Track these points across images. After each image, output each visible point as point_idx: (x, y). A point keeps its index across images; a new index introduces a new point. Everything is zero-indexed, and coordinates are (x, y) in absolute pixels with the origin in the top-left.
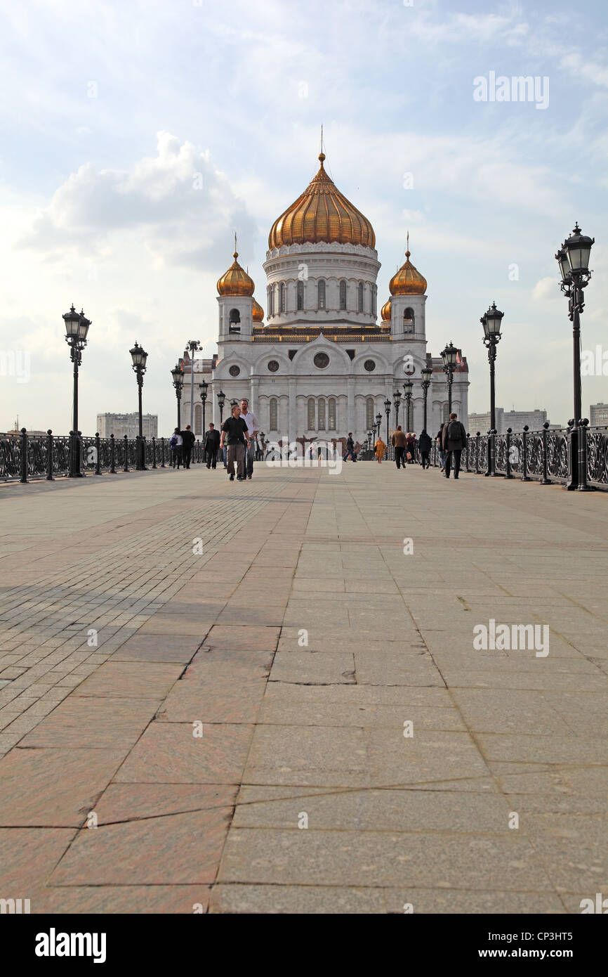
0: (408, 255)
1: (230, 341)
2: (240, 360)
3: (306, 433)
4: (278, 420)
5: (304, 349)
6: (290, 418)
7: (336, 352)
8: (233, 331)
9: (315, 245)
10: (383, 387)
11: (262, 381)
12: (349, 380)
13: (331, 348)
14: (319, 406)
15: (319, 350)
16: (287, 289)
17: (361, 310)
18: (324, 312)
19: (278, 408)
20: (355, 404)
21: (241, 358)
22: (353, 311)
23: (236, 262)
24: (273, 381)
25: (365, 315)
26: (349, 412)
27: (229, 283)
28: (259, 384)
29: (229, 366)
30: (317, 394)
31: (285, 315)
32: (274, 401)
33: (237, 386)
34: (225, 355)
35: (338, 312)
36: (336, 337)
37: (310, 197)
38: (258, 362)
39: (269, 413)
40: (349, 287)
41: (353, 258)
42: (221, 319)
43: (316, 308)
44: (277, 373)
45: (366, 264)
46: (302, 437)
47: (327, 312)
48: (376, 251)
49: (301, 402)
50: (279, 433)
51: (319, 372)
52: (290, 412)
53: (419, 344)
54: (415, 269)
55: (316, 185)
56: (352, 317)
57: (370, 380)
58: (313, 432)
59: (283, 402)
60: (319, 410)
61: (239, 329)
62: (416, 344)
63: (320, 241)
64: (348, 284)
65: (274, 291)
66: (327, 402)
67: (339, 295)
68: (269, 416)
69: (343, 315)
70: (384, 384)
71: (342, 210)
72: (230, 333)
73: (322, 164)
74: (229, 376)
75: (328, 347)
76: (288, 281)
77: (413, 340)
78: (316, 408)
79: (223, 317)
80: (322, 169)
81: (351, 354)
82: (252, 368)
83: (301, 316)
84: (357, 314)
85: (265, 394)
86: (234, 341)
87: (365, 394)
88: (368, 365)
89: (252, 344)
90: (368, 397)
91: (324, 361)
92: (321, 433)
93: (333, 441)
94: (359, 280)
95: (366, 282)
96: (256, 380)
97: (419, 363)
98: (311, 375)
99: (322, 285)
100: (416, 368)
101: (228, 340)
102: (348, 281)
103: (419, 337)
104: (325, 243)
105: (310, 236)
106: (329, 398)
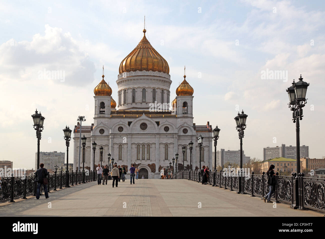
0: (185, 77)
1: (100, 117)
2: (105, 126)
3: (136, 161)
4: (122, 155)
5: (136, 121)
6: (128, 154)
7: (151, 122)
8: (101, 112)
9: (141, 72)
10: (173, 139)
11: (115, 137)
12: (157, 136)
14: (142, 148)
15: (142, 122)
16: (127, 92)
17: (162, 103)
18: (145, 103)
19: (123, 149)
20: (160, 147)
21: (105, 125)
23: (103, 79)
24: (120, 136)
26: (156, 151)
27: (100, 90)
28: (114, 138)
29: (99, 129)
30: (141, 143)
31: (126, 105)
32: (120, 146)
33: (103, 138)
34: (97, 124)
36: (150, 115)
37: (139, 49)
38: (113, 127)
39: (118, 151)
40: (157, 92)
42: (96, 107)
43: (141, 101)
44: (122, 133)
45: (165, 81)
46: (134, 163)
47: (147, 103)
48: (170, 75)
49: (134, 146)
50: (123, 161)
51: (142, 132)
52: (128, 151)
53: (190, 119)
54: (188, 84)
55: (142, 44)
58: (139, 161)
59: (125, 146)
60: (142, 150)
61: (104, 111)
62: (188, 119)
63: (143, 70)
64: (156, 90)
65: (121, 94)
66: (146, 146)
67: (152, 95)
68: (118, 153)
70: (173, 138)
71: (154, 55)
72: (100, 113)
73: (145, 34)
74: (99, 134)
75: (147, 120)
76: (128, 89)
77: (187, 117)
78: (141, 149)
79: (97, 105)
80: (145, 37)
81: (158, 123)
82: (110, 130)
83: (134, 105)
85: (116, 143)
86: (102, 117)
87: (164, 142)
88: (166, 129)
89: (111, 119)
90: (166, 144)
91: (145, 127)
92: (143, 161)
93: (149, 165)
94: (162, 88)
95: (165, 89)
96: (112, 136)
97: (190, 128)
98: (138, 134)
99: (144, 90)
100: (188, 130)
101: (99, 117)
102: (156, 89)
103: (190, 116)
104: (146, 71)
105: (138, 68)
106: (147, 144)
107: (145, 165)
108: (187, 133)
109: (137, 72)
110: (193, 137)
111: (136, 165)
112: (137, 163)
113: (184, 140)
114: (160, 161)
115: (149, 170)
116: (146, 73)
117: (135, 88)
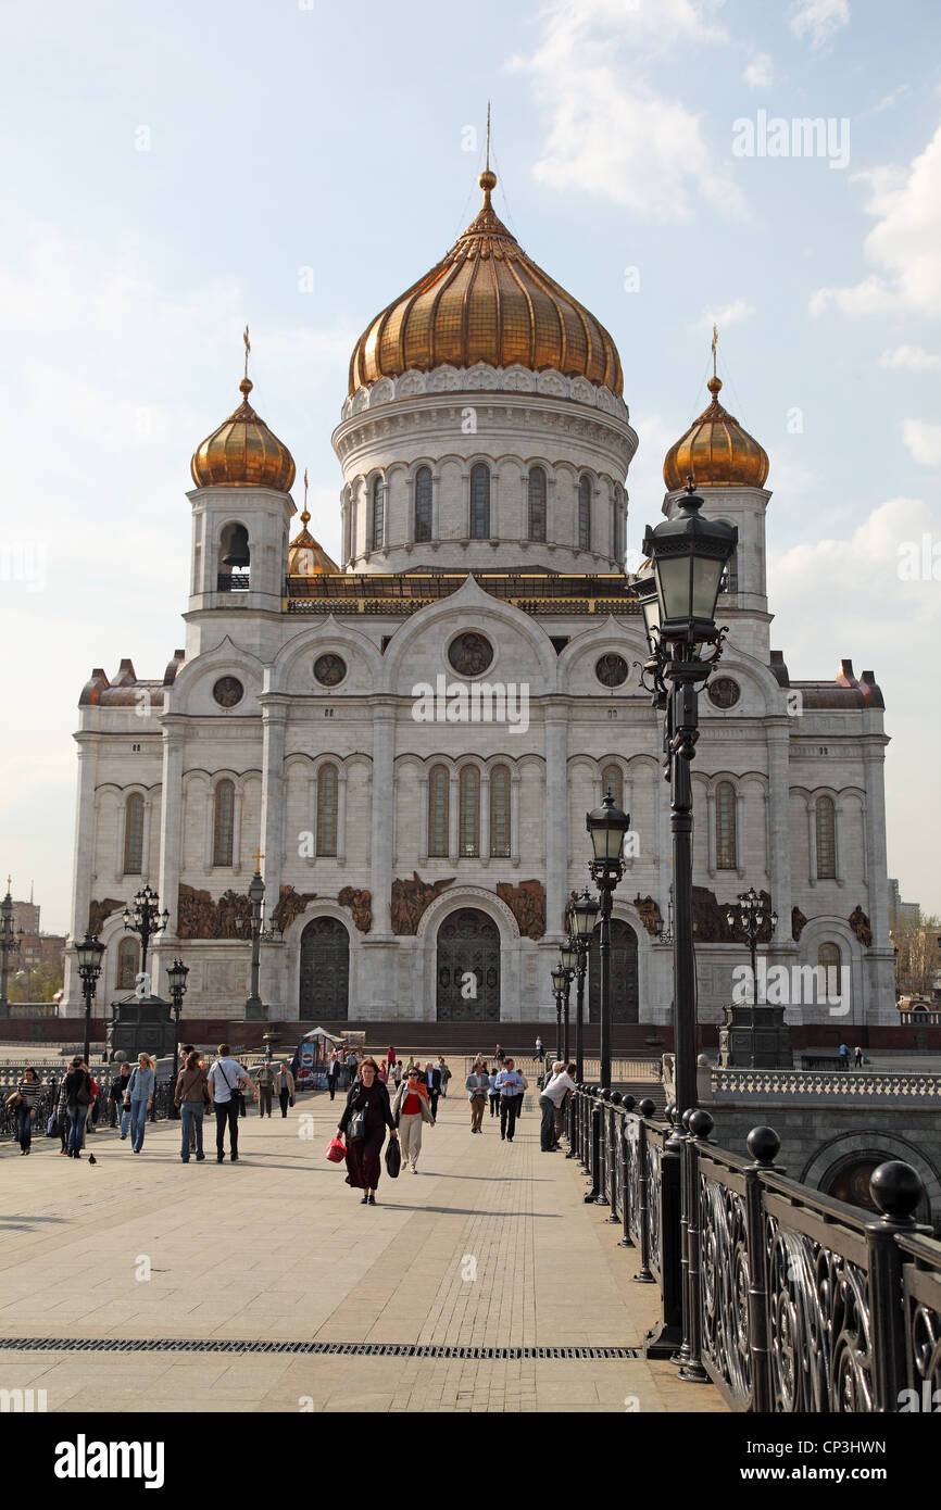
0: (715, 387)
1: (219, 609)
2: (245, 660)
3: (424, 866)
4: (340, 827)
5: (422, 620)
6: (376, 819)
7: (515, 629)
8: (225, 583)
9: (463, 371)
10: (651, 733)
11: (297, 713)
12: (550, 710)
14: (462, 787)
15: (462, 624)
16: (388, 488)
17: (586, 547)
18: (486, 546)
19: (341, 789)
20: (569, 782)
21: (246, 653)
22: (564, 547)
23: (246, 403)
24: (329, 712)
25: (596, 559)
26: (549, 803)
27: (222, 457)
28: (287, 722)
29: (212, 678)
30: (456, 750)
31: (381, 558)
32: (328, 773)
33: (234, 732)
34: (202, 645)
35: (525, 547)
37: (455, 265)
38: (284, 658)
39: (313, 802)
40: (553, 483)
41: (563, 408)
42: (198, 551)
43: (463, 533)
44: (338, 690)
45: (599, 427)
46: (410, 877)
47: (495, 545)
49: (410, 772)
50: (342, 865)
52: (376, 803)
53: (751, 621)
54: (736, 423)
55: (472, 240)
56: (563, 562)
57: (612, 711)
58: (443, 862)
59: (358, 773)
60: (462, 798)
61: (245, 579)
62: (743, 621)
63: (477, 361)
64: (550, 474)
65: (356, 500)
66: (485, 775)
67: (525, 501)
68: (311, 815)
69: (537, 555)
70: (654, 722)
71: (536, 292)
72: (220, 589)
73: (488, 198)
74: (213, 707)
75: (491, 614)
76: (392, 469)
77: (733, 612)
78: (454, 792)
79: (203, 544)
80: (488, 208)
82: (267, 673)
83: (424, 556)
84: (576, 554)
85: (303, 750)
86: (228, 609)
87: (598, 752)
88: (606, 670)
89: (282, 621)
90: (608, 761)
91: (476, 655)
92: (466, 864)
93: (503, 890)
94: (582, 467)
95: (599, 475)
96: (276, 708)
97: (751, 674)
99: (480, 475)
100: (742, 688)
101: (214, 607)
102: (550, 467)
103: (748, 602)
104: (489, 367)
105: (449, 351)
106: (493, 762)
107: (476, 892)
108: (735, 702)
109: (441, 376)
110: (775, 730)
111: (425, 887)
112: (428, 878)
113: (720, 743)
114: (574, 866)
115: (504, 919)
116: (492, 380)
117: (430, 459)
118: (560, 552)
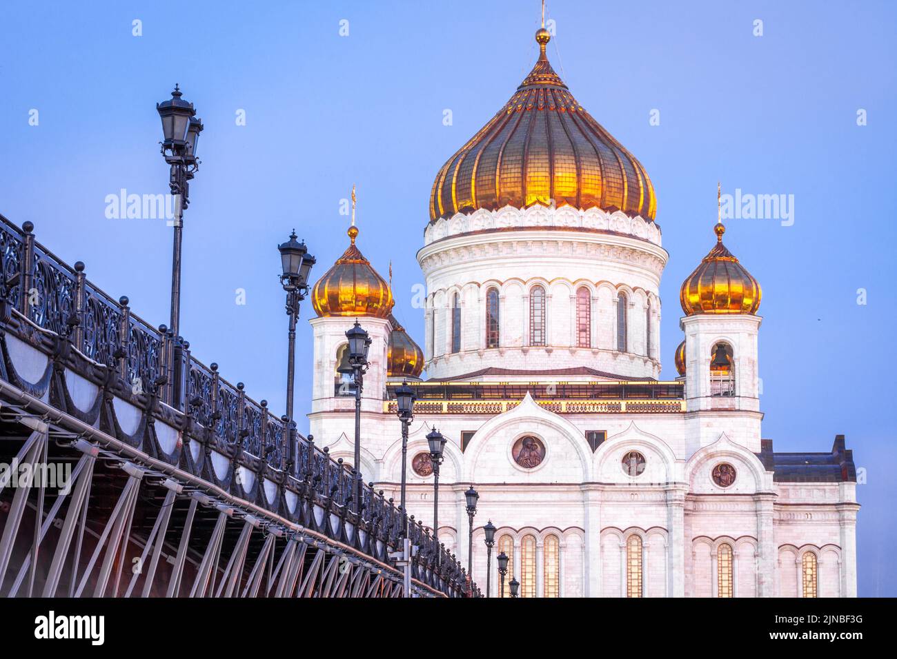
0: (720, 231)
1: (336, 410)
5: (492, 427)
7: (562, 435)
9: (523, 211)
10: (663, 511)
12: (589, 495)
13: (549, 425)
14: (523, 551)
15: (523, 430)
16: (465, 303)
17: (623, 346)
18: (542, 351)
20: (602, 547)
22: (604, 350)
23: (353, 245)
24: (423, 494)
25: (632, 358)
30: (518, 525)
31: (460, 358)
35: (573, 352)
36: (564, 403)
38: (391, 456)
40: (596, 299)
43: (524, 342)
45: (634, 251)
47: (549, 351)
51: (523, 475)
53: (745, 419)
56: (605, 363)
59: (446, 541)
60: (523, 559)
62: (738, 419)
64: (594, 292)
66: (541, 541)
67: (574, 315)
69: (583, 359)
75: (546, 423)
77: (731, 412)
78: (517, 555)
80: (543, 59)
83: (492, 359)
84: (615, 356)
86: (343, 411)
87: (624, 525)
89: (384, 419)
90: (630, 532)
94: (620, 285)
95: (634, 289)
97: (744, 461)
98: (504, 484)
99: (538, 291)
101: (333, 409)
102: (594, 287)
103: (743, 404)
104: (544, 208)
106: (546, 532)
113: (720, 514)
116: (546, 218)
117: (498, 281)
118: (601, 355)
